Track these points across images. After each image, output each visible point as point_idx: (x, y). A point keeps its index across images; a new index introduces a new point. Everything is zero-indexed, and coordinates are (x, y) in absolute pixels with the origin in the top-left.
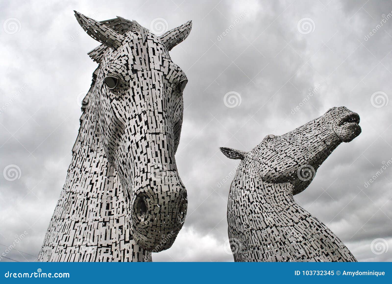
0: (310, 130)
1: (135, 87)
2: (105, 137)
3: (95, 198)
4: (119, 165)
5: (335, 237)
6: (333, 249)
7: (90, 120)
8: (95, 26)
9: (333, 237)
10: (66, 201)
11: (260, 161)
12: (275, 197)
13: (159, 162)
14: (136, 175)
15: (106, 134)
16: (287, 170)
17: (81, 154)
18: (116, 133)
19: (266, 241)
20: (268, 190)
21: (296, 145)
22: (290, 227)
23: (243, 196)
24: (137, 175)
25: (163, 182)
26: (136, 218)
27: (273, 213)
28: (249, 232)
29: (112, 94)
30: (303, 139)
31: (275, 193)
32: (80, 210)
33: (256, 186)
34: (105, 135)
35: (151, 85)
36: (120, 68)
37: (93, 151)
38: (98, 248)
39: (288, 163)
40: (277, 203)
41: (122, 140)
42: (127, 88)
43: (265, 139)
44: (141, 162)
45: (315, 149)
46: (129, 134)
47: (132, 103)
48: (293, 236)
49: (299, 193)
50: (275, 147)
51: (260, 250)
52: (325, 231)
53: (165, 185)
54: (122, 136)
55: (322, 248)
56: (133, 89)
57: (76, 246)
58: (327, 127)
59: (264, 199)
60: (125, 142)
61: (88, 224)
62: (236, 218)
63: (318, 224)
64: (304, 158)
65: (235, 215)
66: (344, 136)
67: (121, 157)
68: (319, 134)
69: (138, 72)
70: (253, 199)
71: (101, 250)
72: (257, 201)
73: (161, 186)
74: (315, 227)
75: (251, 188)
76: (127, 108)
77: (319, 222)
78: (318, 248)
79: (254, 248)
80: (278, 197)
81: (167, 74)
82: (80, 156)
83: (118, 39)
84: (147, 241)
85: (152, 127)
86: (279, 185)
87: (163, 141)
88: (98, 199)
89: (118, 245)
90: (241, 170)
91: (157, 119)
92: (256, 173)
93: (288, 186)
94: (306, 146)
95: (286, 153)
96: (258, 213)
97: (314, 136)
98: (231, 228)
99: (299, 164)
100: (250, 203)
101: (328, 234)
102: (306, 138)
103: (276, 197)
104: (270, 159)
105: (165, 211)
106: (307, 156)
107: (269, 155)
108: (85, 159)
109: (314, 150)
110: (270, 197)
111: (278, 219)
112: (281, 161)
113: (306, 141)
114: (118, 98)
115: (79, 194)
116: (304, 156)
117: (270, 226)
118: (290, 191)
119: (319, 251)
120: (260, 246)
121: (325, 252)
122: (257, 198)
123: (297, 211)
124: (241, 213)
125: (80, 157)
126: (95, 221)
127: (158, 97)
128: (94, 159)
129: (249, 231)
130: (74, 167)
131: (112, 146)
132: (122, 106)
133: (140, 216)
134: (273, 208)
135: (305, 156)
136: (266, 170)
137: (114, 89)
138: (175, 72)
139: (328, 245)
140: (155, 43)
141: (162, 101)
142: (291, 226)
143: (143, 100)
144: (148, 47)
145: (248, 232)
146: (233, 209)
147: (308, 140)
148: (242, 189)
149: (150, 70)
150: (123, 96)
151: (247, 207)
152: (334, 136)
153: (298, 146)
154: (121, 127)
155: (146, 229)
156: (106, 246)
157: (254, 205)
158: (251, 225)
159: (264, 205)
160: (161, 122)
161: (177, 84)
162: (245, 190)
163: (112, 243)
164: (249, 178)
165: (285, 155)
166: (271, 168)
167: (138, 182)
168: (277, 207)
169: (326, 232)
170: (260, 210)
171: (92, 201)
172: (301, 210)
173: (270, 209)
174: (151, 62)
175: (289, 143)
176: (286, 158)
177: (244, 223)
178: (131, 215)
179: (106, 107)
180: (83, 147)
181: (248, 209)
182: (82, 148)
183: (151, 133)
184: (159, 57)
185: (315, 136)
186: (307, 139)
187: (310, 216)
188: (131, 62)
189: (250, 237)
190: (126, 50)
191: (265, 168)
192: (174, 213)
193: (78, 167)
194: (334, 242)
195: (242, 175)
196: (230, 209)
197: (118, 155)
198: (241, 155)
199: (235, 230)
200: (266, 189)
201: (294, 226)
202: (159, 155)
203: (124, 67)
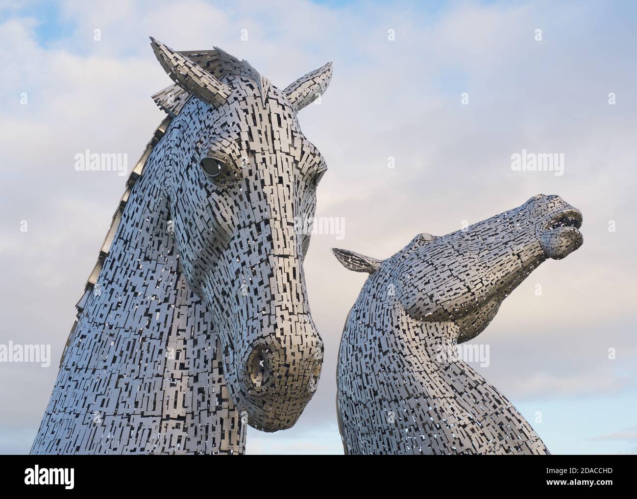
0: (495, 231)
1: (252, 179)
2: (189, 247)
3: (155, 339)
4: (215, 296)
5: (523, 422)
6: (518, 441)
7: (146, 207)
8: (185, 67)
9: (520, 421)
10: (96, 338)
11: (405, 279)
12: (426, 346)
13: (288, 301)
14: (250, 316)
15: (195, 244)
16: (450, 300)
17: (125, 261)
18: (213, 246)
19: (405, 421)
20: (415, 332)
21: (469, 258)
22: (448, 399)
23: (370, 340)
24: (253, 317)
25: (293, 331)
26: (248, 381)
27: (421, 374)
28: (376, 403)
29: (210, 183)
30: (483, 247)
31: (427, 339)
32: (128, 358)
33: (395, 324)
34: (192, 245)
35: (276, 177)
36: (229, 146)
37: (150, 260)
38: (162, 420)
39: (454, 288)
40: (429, 356)
41: (225, 259)
42: (238, 179)
43: (415, 241)
44: (260, 298)
45: (502, 267)
46: (237, 251)
47: (245, 203)
48: (453, 414)
49: (467, 341)
50: (433, 257)
51: (394, 436)
52: (508, 410)
53: (296, 335)
54: (224, 251)
55: (500, 437)
56: (247, 181)
57: (123, 415)
58: (524, 229)
59: (408, 347)
60: (230, 262)
61: (143, 381)
62: (354, 378)
63: (497, 397)
64: (481, 282)
65: (352, 371)
66: (553, 249)
67: (221, 284)
68: (510, 241)
69: (256, 154)
70: (388, 347)
71: (167, 424)
72: (394, 352)
73: (290, 336)
74: (491, 402)
75: (384, 327)
76: (236, 209)
77: (498, 394)
78: (494, 438)
79: (383, 431)
80: (431, 345)
81: (299, 160)
82: (124, 264)
83: (221, 92)
84: (263, 416)
85: (279, 246)
86: (435, 325)
87: (294, 269)
88: (161, 341)
89: (197, 418)
90: (369, 292)
91: (285, 232)
92: (395, 300)
93: (449, 329)
94: (487, 261)
95: (451, 270)
96: (395, 372)
97: (501, 244)
98: (343, 394)
99: (472, 291)
100: (381, 354)
101: (513, 415)
102: (487, 245)
103: (428, 345)
104: (423, 279)
105: (293, 373)
106: (487, 278)
107: (421, 271)
108: (132, 271)
109: (500, 268)
110: (418, 344)
111: (430, 385)
112: (442, 283)
113: (487, 252)
114: (221, 191)
115: (124, 329)
116: (481, 279)
117: (415, 395)
118: (453, 337)
119: (495, 443)
120: (394, 429)
121: (504, 445)
122: (394, 345)
123: (462, 373)
124: (365, 370)
125: (122, 267)
126: (156, 377)
127: (287, 198)
128: (150, 274)
129: (377, 401)
130: (110, 283)
131: (203, 265)
132: (228, 205)
133: (255, 378)
134: (421, 364)
135: (484, 279)
136: (414, 297)
137: (216, 177)
138: (311, 157)
139: (511, 434)
140: (281, 104)
141: (292, 204)
142: (451, 398)
143: (263, 201)
144: (270, 112)
145: (374, 404)
146: (350, 361)
147: (490, 249)
148: (368, 328)
149: (275, 152)
150: (229, 189)
151: (377, 359)
152: (537, 247)
153: (472, 260)
154: (223, 238)
155: (263, 397)
156: (176, 417)
157: (389, 358)
158: (381, 392)
159: (407, 358)
160: (292, 238)
161: (313, 176)
162: (374, 328)
163: (187, 413)
164: (382, 308)
165: (449, 273)
166: (424, 295)
167: (255, 328)
168: (429, 363)
169: (510, 412)
170: (399, 366)
171: (149, 343)
172: (470, 371)
173: (417, 366)
174: (275, 139)
175: (458, 251)
176: (450, 278)
177: (368, 387)
178: (237, 375)
179: (196, 201)
180: (128, 249)
181: (378, 363)
182: (126, 251)
183: (276, 256)
184: (287, 130)
185: (503, 244)
186: (490, 247)
187: (484, 383)
188: (245, 137)
189: (377, 412)
190: (235, 114)
191: (413, 293)
192: (306, 376)
193: (119, 283)
194: (521, 430)
195: (370, 302)
196: (344, 361)
197: (214, 279)
198: (369, 265)
199: (351, 398)
200: (412, 330)
201: (455, 398)
202: (288, 289)
203: (234, 144)
